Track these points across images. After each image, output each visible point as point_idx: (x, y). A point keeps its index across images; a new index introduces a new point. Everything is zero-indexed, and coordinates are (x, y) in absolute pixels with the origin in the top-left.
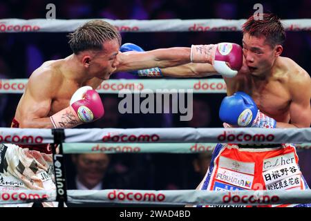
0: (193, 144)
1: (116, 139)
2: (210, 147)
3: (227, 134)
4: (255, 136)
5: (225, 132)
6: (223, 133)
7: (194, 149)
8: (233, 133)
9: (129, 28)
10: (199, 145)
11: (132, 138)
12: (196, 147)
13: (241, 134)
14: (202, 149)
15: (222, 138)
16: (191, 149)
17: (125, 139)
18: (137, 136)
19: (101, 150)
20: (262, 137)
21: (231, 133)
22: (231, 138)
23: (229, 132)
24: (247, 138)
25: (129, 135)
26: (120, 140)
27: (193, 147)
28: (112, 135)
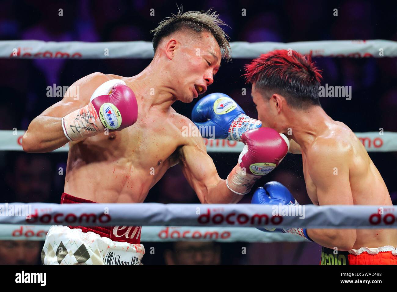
0: (163, 228)
1: (46, 219)
2: (188, 232)
3: (213, 213)
4: (253, 217)
5: (209, 211)
6: (205, 212)
7: (164, 235)
8: (220, 212)
9: (68, 55)
10: (171, 229)
11: (71, 218)
12: (166, 232)
13: (233, 214)
14: (176, 235)
15: (204, 219)
16: (159, 235)
17: (59, 219)
18: (78, 214)
19: (26, 235)
20: (264, 219)
21: (217, 213)
22: (218, 219)
23: (215, 210)
24: (242, 219)
25: (66, 214)
26: (52, 221)
27: (163, 231)
28: (40, 214)
